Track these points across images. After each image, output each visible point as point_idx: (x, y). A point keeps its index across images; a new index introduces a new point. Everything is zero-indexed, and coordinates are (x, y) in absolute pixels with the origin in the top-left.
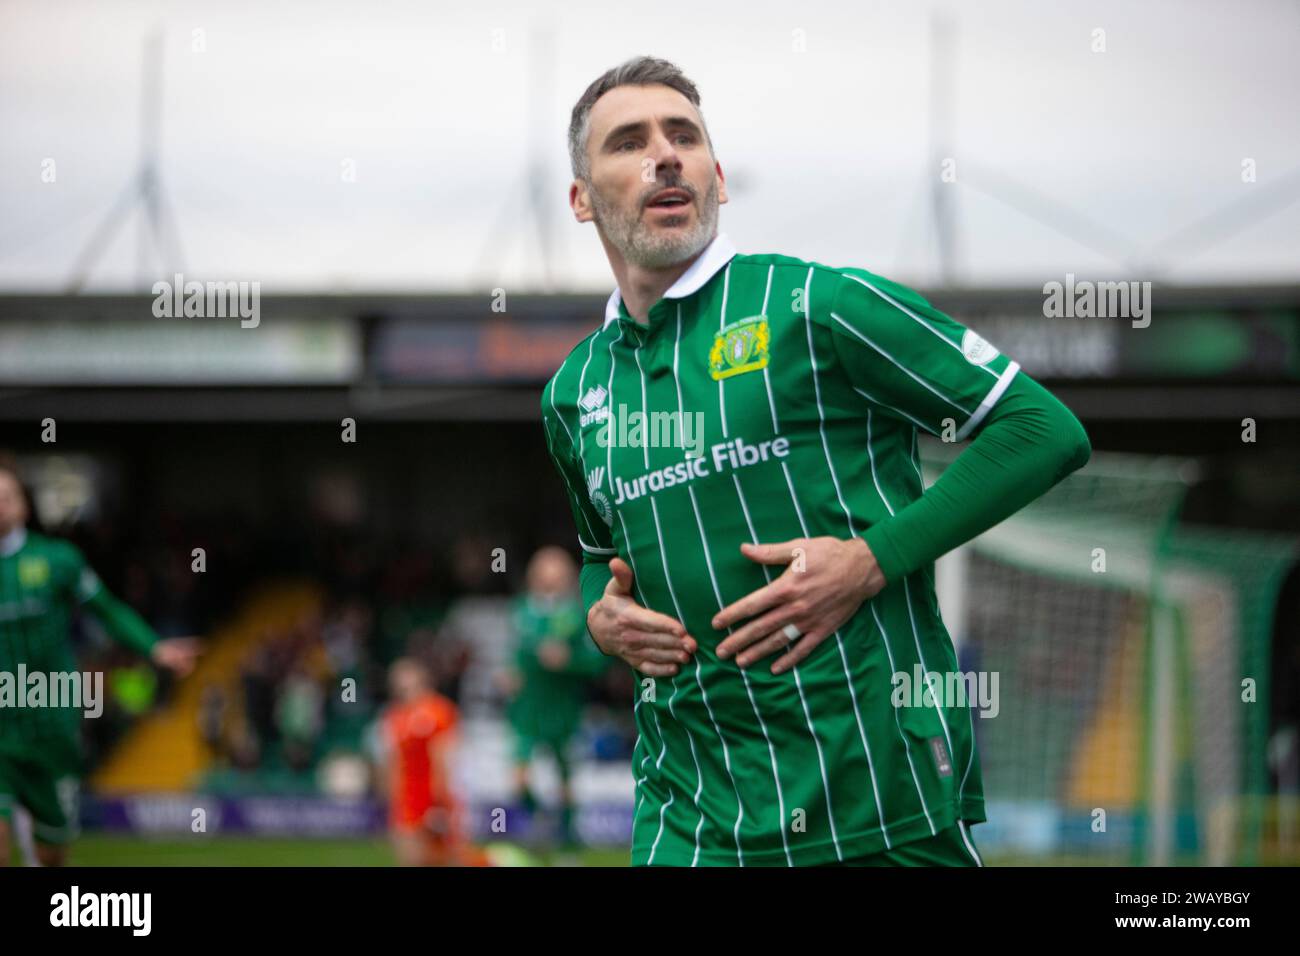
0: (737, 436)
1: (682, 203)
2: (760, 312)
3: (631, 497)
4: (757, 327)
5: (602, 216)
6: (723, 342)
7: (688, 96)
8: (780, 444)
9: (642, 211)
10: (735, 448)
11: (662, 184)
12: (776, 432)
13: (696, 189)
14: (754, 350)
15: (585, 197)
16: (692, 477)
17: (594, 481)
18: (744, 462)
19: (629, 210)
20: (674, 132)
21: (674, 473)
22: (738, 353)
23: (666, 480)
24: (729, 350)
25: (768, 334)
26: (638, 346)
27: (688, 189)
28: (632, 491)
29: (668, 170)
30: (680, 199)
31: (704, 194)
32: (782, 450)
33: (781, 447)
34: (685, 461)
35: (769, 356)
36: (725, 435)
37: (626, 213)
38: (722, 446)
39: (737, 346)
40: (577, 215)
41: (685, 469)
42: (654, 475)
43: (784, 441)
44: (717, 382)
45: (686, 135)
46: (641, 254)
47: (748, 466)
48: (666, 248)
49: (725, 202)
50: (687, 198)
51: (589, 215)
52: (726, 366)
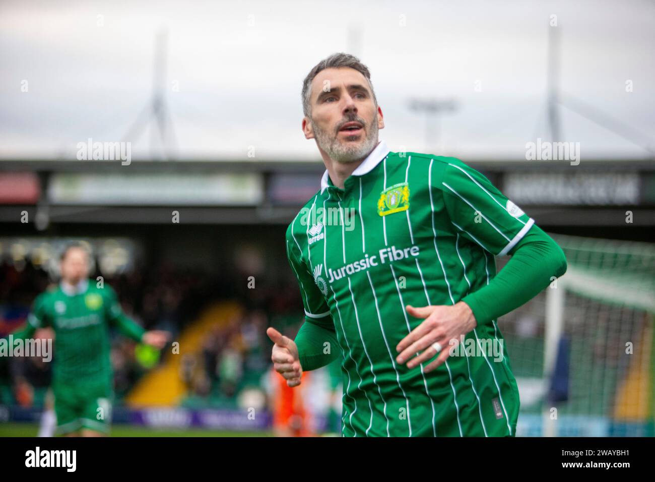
0: (392, 245)
1: (358, 129)
2: (404, 181)
3: (337, 278)
4: (403, 188)
5: (318, 136)
6: (385, 197)
7: (363, 74)
8: (415, 249)
9: (337, 133)
10: (391, 251)
11: (346, 119)
12: (413, 243)
13: (365, 121)
14: (401, 200)
15: (309, 126)
16: (369, 266)
17: (317, 272)
18: (396, 258)
19: (331, 133)
20: (354, 92)
21: (359, 264)
22: (393, 202)
23: (355, 269)
24: (388, 200)
25: (409, 192)
26: (339, 200)
27: (360, 122)
28: (338, 275)
29: (350, 112)
30: (356, 127)
31: (370, 124)
32: (415, 252)
33: (415, 251)
34: (365, 258)
35: (409, 204)
36: (386, 244)
37: (329, 135)
38: (385, 250)
39: (392, 198)
40: (306, 135)
41: (365, 262)
42: (348, 266)
43: (417, 248)
44: (382, 217)
45: (361, 94)
46: (337, 155)
47: (398, 260)
48: (349, 152)
49: (382, 128)
50: (361, 126)
51: (311, 135)
52: (387, 209)
